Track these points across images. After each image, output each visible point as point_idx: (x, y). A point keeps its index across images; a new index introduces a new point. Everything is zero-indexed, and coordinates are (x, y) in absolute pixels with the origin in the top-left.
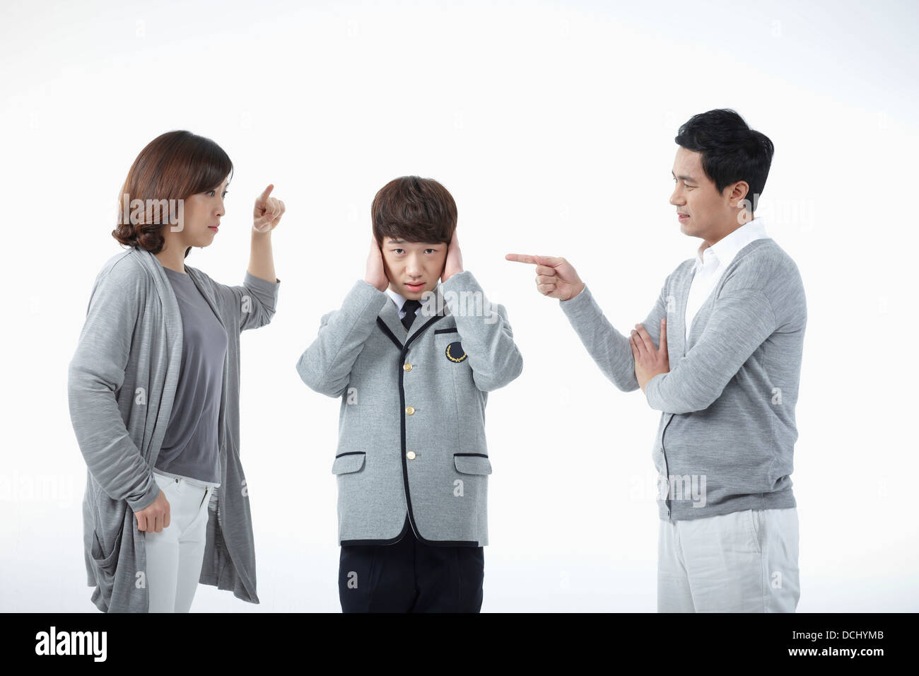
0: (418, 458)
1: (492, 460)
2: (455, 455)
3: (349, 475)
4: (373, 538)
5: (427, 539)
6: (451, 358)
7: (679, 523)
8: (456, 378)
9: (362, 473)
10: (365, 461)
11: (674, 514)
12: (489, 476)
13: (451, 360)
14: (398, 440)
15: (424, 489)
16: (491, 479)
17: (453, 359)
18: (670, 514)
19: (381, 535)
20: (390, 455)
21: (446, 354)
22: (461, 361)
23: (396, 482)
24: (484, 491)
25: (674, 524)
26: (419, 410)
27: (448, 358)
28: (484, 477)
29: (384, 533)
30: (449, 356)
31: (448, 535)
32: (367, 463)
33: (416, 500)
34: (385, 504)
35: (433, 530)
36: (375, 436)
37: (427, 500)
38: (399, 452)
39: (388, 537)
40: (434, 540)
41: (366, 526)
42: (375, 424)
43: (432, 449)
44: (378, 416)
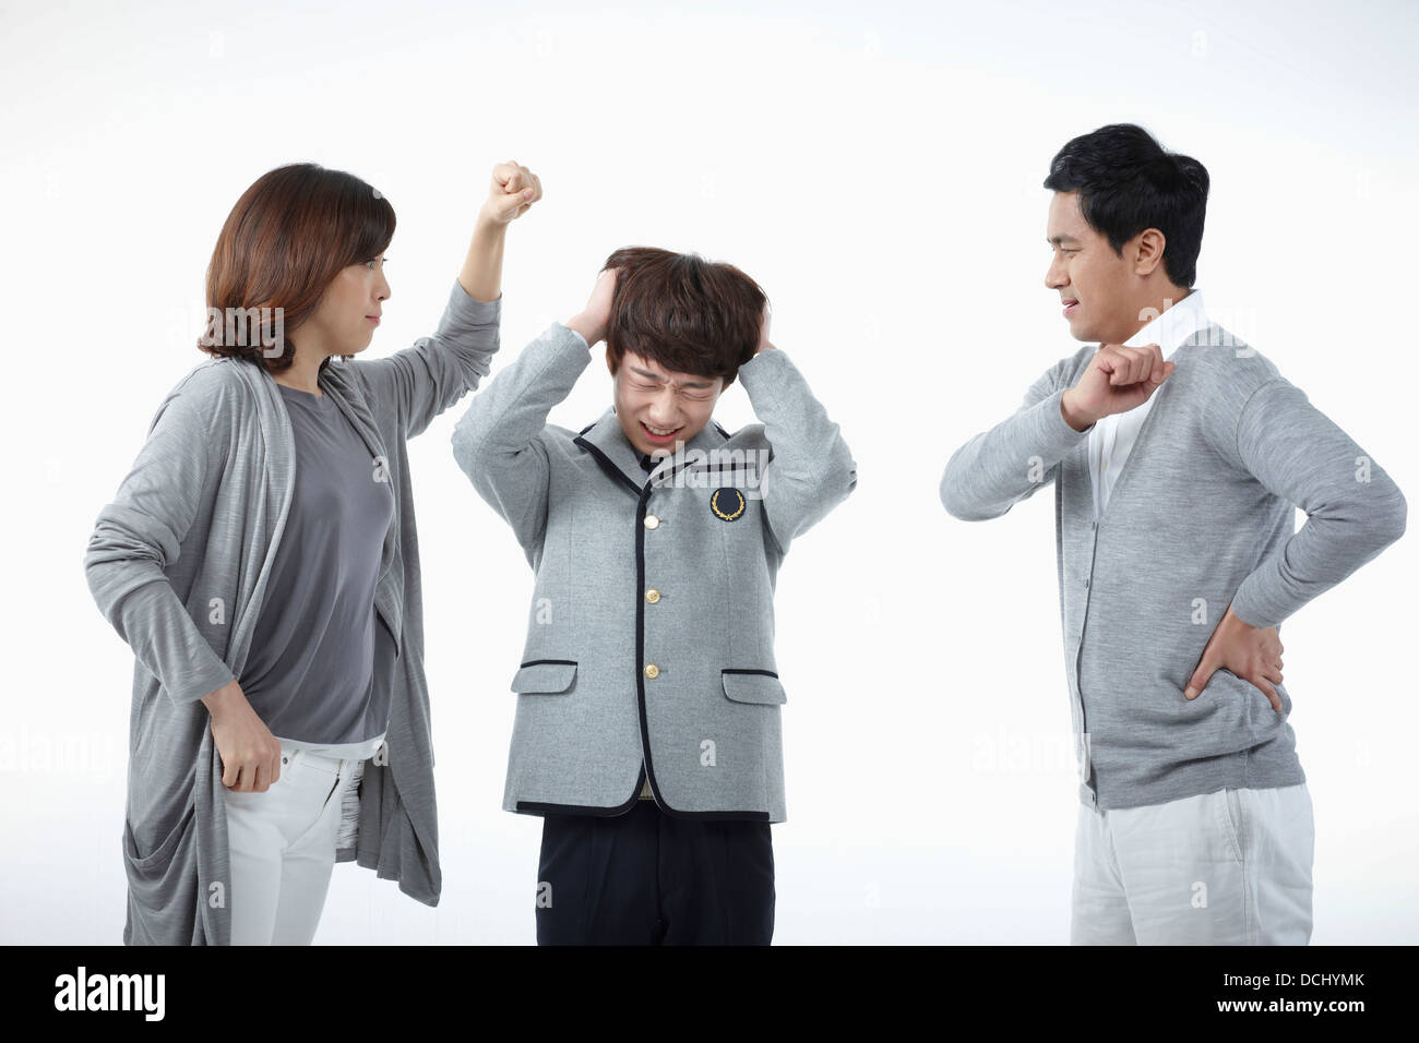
0: (663, 676)
1: (786, 680)
2: (724, 671)
3: (546, 698)
4: (584, 804)
5: (678, 808)
6: (718, 512)
7: (1111, 813)
8: (729, 547)
9: (571, 696)
10: (576, 677)
11: (1102, 798)
12: (782, 706)
13: (718, 516)
14: (632, 644)
15: (673, 728)
16: (786, 712)
17: (722, 515)
18: (1096, 799)
19: (598, 800)
20: (618, 669)
21: (711, 505)
22: (734, 519)
23: (626, 713)
24: (776, 733)
25: (1103, 814)
26: (667, 597)
27: (714, 512)
28: (774, 707)
29: (604, 797)
30: (715, 508)
31: (712, 801)
32: (579, 681)
33: (659, 745)
34: (606, 749)
35: (687, 794)
36: (593, 636)
37: (676, 745)
38: (633, 665)
39: (609, 803)
40: (690, 810)
41: (572, 783)
42: (594, 618)
43: (687, 662)
44: (598, 603)
